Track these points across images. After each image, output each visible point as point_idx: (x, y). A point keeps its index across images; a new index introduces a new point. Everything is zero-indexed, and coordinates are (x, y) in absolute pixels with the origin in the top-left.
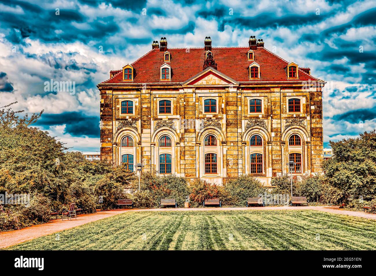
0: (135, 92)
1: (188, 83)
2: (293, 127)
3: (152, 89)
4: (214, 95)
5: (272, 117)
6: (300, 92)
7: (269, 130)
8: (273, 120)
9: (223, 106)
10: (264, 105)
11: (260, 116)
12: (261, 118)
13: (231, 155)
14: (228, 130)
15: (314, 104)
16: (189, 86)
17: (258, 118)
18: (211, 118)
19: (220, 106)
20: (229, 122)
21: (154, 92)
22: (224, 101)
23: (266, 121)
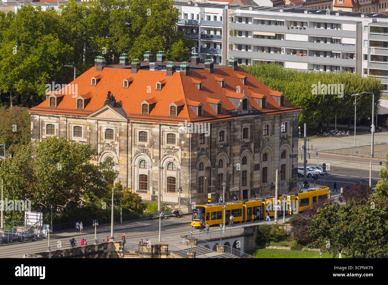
0: (56, 118)
1: (91, 115)
2: (169, 156)
3: (67, 118)
4: (111, 126)
5: (153, 148)
6: (175, 129)
7: (152, 157)
8: (154, 150)
9: (118, 135)
10: (149, 136)
11: (146, 145)
12: (146, 147)
13: (122, 175)
14: (120, 155)
15: (184, 140)
16: (92, 118)
17: (144, 146)
18: (109, 144)
19: (116, 135)
20: (121, 148)
21: (69, 119)
22: (118, 131)
23: (150, 149)
